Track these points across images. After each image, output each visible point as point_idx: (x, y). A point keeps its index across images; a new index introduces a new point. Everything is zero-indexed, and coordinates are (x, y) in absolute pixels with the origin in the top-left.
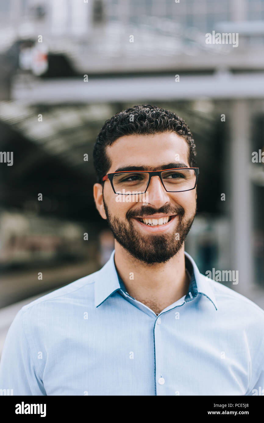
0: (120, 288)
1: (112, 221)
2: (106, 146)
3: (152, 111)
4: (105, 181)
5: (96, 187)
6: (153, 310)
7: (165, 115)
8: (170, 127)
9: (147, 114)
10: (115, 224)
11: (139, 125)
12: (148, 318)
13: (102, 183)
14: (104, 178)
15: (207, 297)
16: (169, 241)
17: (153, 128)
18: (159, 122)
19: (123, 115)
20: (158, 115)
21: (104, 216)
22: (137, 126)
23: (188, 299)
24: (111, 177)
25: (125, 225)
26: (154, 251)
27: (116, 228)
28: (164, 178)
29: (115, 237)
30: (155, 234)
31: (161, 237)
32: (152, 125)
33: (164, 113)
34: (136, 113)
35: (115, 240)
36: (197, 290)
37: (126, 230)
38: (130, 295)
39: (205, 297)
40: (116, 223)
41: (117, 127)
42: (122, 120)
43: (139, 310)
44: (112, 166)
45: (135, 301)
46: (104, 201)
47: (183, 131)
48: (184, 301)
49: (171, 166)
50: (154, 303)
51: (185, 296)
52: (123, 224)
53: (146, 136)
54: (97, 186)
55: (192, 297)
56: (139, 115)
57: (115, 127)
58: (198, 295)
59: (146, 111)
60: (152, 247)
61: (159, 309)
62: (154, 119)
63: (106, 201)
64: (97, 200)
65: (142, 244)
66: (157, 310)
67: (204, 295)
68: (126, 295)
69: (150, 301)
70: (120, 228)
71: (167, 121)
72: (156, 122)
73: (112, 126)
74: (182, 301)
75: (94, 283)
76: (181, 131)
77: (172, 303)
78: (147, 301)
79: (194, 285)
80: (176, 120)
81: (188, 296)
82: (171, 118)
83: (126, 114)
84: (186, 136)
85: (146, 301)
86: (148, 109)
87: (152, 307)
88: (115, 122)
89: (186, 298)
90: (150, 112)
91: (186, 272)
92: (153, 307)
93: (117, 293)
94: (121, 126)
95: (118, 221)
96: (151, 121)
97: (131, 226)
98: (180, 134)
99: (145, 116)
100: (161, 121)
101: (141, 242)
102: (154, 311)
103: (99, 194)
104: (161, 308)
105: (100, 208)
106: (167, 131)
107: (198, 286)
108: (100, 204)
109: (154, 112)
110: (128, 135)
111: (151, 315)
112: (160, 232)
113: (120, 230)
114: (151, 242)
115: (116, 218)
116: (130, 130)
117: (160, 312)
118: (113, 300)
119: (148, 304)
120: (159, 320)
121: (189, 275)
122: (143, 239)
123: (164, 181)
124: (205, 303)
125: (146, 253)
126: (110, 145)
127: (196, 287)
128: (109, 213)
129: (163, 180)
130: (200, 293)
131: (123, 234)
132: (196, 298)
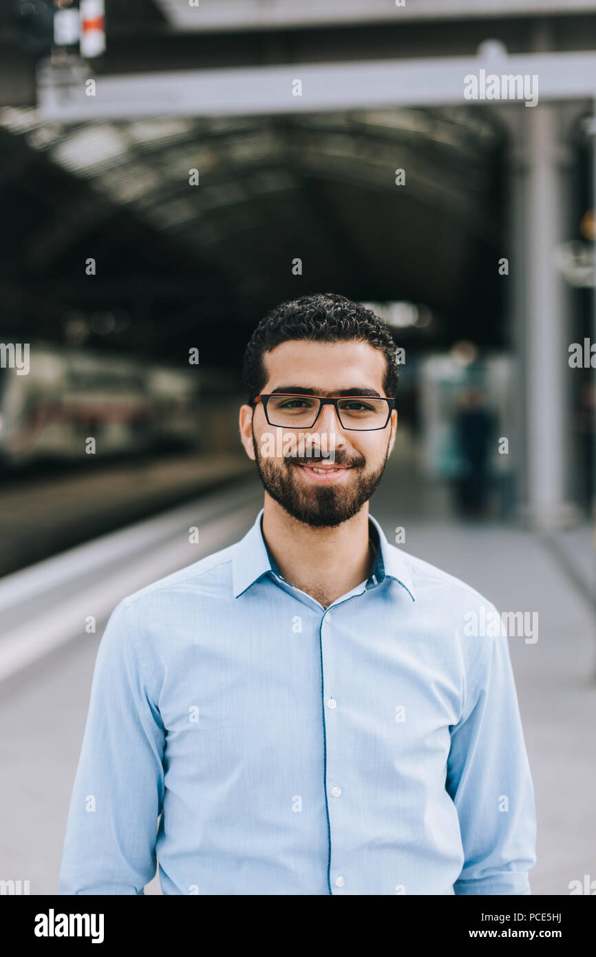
0: (270, 569)
1: (262, 464)
2: (263, 351)
3: (337, 306)
4: (256, 404)
5: (244, 410)
6: (318, 601)
7: (354, 315)
8: (359, 333)
9: (328, 312)
10: (266, 469)
11: (314, 327)
12: (311, 613)
13: (253, 405)
14: (256, 399)
15: (399, 582)
16: (339, 496)
17: (334, 333)
18: (343, 326)
19: (293, 308)
20: (343, 314)
21: (252, 456)
22: (310, 328)
23: (371, 585)
24: (265, 400)
25: (281, 473)
26: (317, 511)
27: (267, 475)
28: (342, 408)
29: (266, 487)
30: (321, 484)
31: (328, 489)
32: (333, 329)
33: (354, 312)
34: (313, 308)
35: (266, 492)
36: (384, 572)
37: (281, 479)
38: (285, 581)
39: (395, 582)
40: (268, 468)
41: (282, 326)
42: (290, 316)
43: (299, 603)
44: (270, 381)
45: (293, 588)
46: (253, 433)
47: (379, 340)
48: (364, 589)
49: (354, 392)
50: (321, 590)
51: (366, 581)
52: (278, 470)
53: (323, 344)
54: (245, 408)
55: (376, 582)
56: (316, 311)
57: (279, 325)
58: (385, 580)
59: (328, 306)
60: (315, 503)
61: (327, 599)
62: (337, 320)
63: (256, 434)
64: (243, 430)
65: (302, 499)
66: (325, 601)
67: (395, 579)
68: (279, 579)
69: (313, 588)
70: (273, 475)
71: (356, 325)
72: (340, 325)
73: (275, 323)
74: (361, 589)
75: (231, 560)
76: (376, 340)
77: (347, 591)
78: (310, 586)
79: (379, 565)
80: (369, 324)
81: (371, 581)
82: (362, 320)
83: (297, 307)
84: (385, 348)
85: (309, 588)
86: (331, 302)
87: (317, 597)
88: (280, 318)
89: (368, 584)
90: (333, 308)
91: (370, 544)
92: (319, 595)
93: (266, 578)
94: (288, 326)
95: (271, 466)
96: (332, 322)
97: (290, 473)
98: (374, 346)
99: (325, 314)
100: (346, 325)
101: (301, 496)
102: (320, 603)
103: (248, 421)
104: (330, 599)
105: (247, 443)
106: (355, 339)
107: (385, 565)
108: (248, 436)
109: (339, 309)
110: (296, 340)
111: (316, 608)
112: (328, 483)
113: (273, 479)
114: (315, 496)
115: (270, 461)
116: (300, 332)
117: (329, 604)
118: (259, 587)
119: (311, 592)
120: (328, 617)
121: (374, 548)
122: (304, 492)
123: (342, 412)
124: (397, 590)
125: (306, 512)
126: (270, 351)
127: (383, 567)
128: (259, 453)
129: (340, 410)
130: (389, 577)
131: (277, 484)
132: (382, 584)
